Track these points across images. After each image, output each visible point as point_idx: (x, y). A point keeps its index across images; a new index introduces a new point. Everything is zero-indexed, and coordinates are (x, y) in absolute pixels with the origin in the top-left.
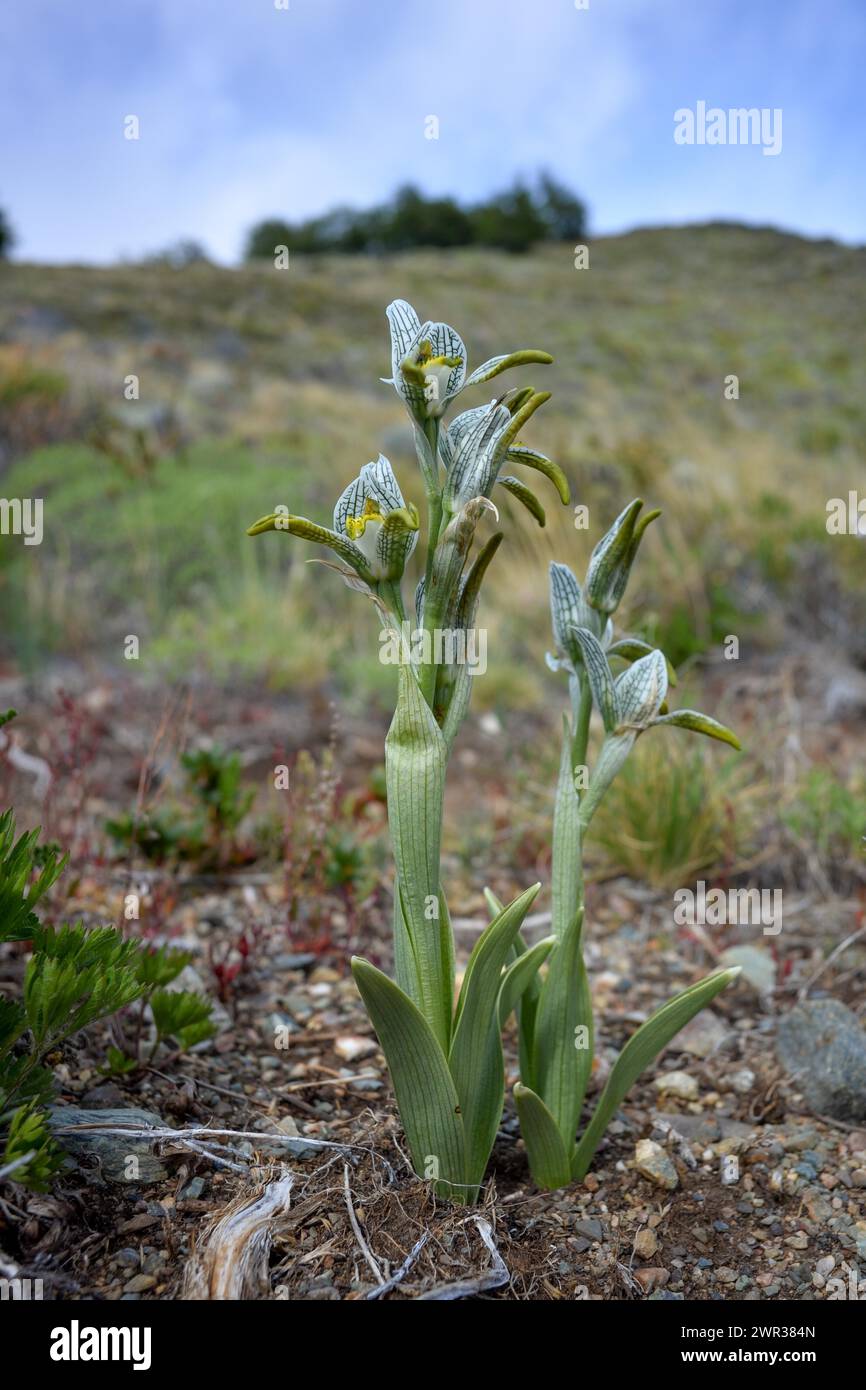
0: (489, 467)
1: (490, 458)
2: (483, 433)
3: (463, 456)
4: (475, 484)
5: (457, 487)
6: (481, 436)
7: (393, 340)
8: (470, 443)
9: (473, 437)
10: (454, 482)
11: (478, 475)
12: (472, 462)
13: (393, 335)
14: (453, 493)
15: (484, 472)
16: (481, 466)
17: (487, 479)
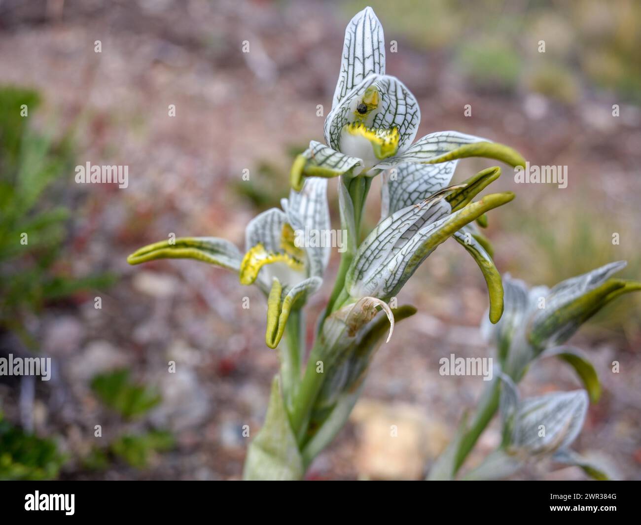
0: (401, 270)
1: (406, 260)
2: (407, 227)
3: (377, 243)
4: (380, 280)
5: (361, 273)
6: (403, 230)
7: (342, 69)
8: (390, 231)
9: (394, 226)
10: (360, 266)
11: (386, 274)
12: (384, 254)
13: (344, 62)
14: (356, 276)
15: (394, 274)
16: (392, 266)
17: (395, 282)
